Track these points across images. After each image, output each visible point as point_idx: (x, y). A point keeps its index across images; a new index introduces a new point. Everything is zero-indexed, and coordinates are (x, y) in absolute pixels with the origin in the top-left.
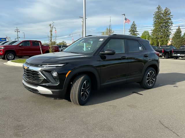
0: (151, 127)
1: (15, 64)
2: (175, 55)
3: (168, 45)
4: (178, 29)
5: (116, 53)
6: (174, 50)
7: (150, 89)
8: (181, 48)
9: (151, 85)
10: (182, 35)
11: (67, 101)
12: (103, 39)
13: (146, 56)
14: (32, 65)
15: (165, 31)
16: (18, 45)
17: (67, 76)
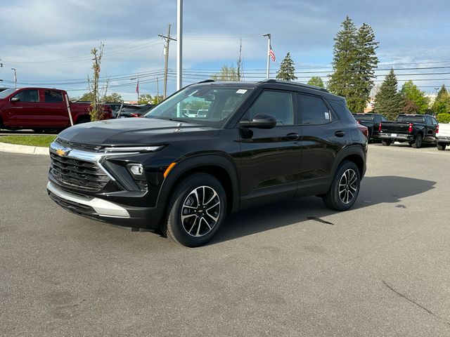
0: (368, 295)
1: (4, 147)
2: (386, 136)
3: (366, 112)
4: (390, 76)
5: (277, 124)
6: (383, 124)
7: (346, 212)
8: (400, 120)
9: (348, 202)
10: (397, 91)
11: (159, 236)
12: (246, 90)
13: (339, 134)
14: (77, 146)
15: (359, 79)
16: (7, 99)
17: (165, 174)
